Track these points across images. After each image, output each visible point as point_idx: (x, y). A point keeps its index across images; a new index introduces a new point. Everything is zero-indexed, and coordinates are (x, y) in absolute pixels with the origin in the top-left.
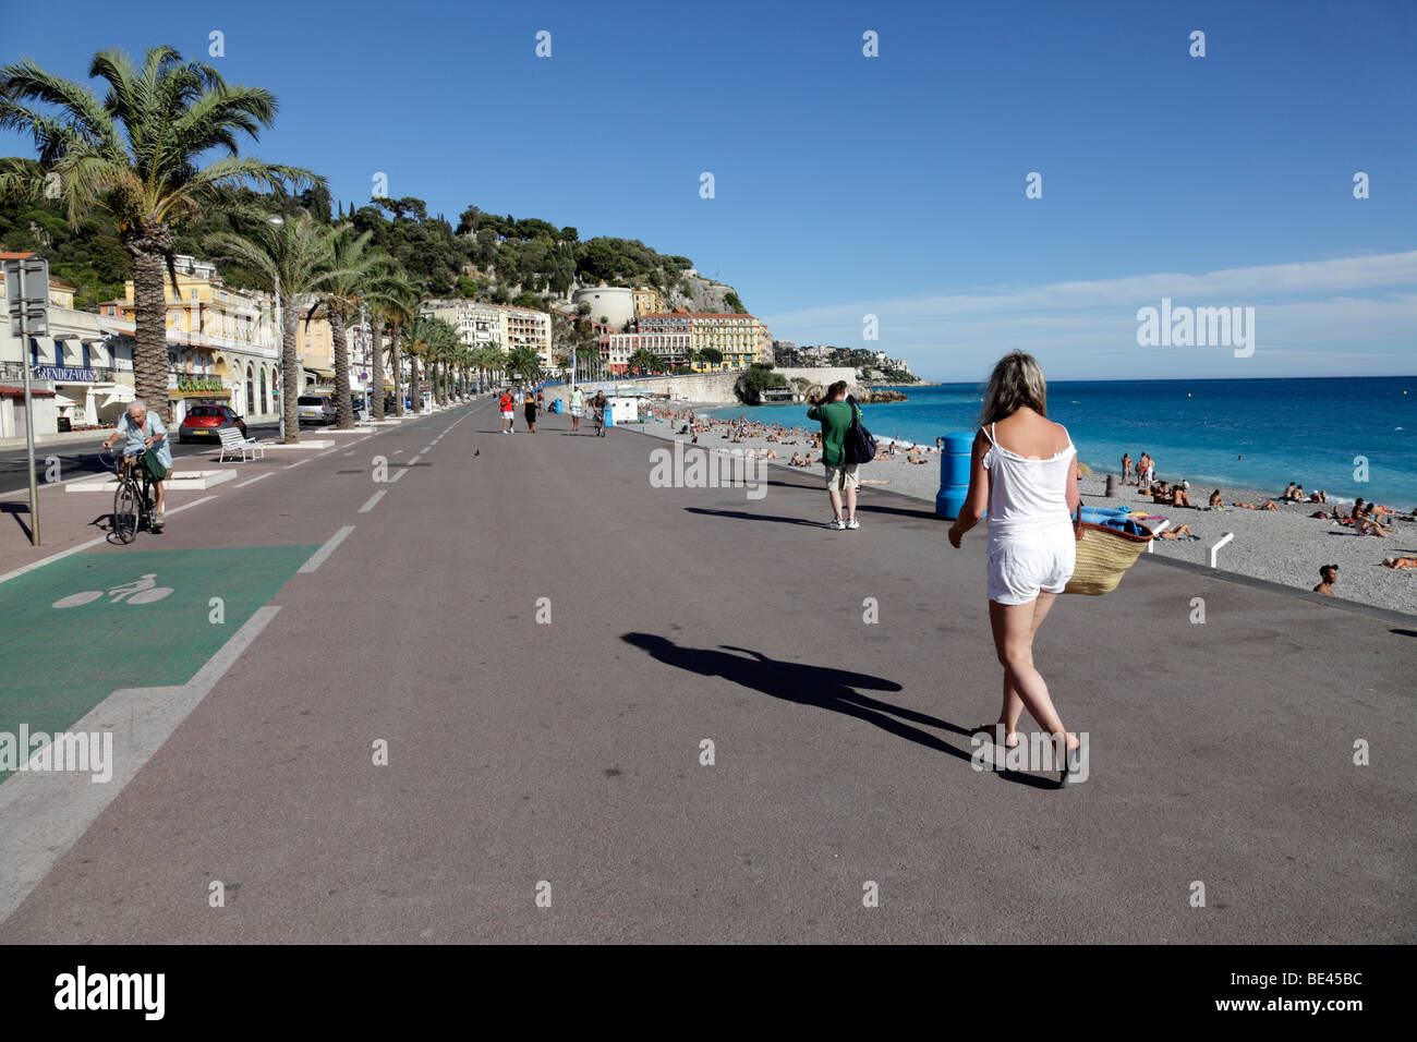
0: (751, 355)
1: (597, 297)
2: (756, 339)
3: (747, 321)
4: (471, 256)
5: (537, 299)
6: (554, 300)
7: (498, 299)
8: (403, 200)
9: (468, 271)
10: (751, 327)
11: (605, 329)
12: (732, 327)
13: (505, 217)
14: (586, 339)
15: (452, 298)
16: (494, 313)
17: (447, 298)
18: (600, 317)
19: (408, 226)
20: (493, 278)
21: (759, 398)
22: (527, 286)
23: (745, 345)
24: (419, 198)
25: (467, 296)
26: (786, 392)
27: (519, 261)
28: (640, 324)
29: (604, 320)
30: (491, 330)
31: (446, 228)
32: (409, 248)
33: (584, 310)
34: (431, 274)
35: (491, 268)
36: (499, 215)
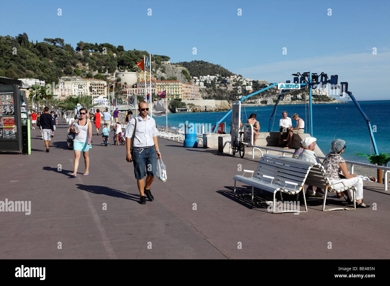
0: (178, 95)
1: (123, 75)
2: (180, 89)
3: (177, 83)
4: (80, 59)
5: (103, 76)
6: (108, 76)
7: (89, 76)
8: (56, 39)
9: (79, 66)
10: (178, 85)
11: (126, 87)
12: (171, 85)
13: (94, 44)
14: (119, 90)
15: (73, 76)
16: (85, 82)
17: (71, 76)
18: (124, 82)
19: (57, 49)
20: (88, 68)
21: (175, 110)
22: (100, 71)
23: (176, 92)
24: (62, 38)
25: (78, 75)
26: (185, 108)
27: (97, 61)
28: (138, 85)
29: (126, 84)
30: (84, 88)
31: (72, 49)
32: (57, 58)
33: (119, 80)
34: (65, 66)
35: (87, 64)
36: (92, 43)
